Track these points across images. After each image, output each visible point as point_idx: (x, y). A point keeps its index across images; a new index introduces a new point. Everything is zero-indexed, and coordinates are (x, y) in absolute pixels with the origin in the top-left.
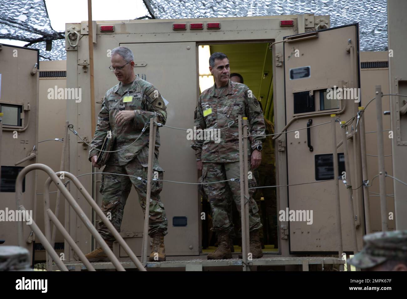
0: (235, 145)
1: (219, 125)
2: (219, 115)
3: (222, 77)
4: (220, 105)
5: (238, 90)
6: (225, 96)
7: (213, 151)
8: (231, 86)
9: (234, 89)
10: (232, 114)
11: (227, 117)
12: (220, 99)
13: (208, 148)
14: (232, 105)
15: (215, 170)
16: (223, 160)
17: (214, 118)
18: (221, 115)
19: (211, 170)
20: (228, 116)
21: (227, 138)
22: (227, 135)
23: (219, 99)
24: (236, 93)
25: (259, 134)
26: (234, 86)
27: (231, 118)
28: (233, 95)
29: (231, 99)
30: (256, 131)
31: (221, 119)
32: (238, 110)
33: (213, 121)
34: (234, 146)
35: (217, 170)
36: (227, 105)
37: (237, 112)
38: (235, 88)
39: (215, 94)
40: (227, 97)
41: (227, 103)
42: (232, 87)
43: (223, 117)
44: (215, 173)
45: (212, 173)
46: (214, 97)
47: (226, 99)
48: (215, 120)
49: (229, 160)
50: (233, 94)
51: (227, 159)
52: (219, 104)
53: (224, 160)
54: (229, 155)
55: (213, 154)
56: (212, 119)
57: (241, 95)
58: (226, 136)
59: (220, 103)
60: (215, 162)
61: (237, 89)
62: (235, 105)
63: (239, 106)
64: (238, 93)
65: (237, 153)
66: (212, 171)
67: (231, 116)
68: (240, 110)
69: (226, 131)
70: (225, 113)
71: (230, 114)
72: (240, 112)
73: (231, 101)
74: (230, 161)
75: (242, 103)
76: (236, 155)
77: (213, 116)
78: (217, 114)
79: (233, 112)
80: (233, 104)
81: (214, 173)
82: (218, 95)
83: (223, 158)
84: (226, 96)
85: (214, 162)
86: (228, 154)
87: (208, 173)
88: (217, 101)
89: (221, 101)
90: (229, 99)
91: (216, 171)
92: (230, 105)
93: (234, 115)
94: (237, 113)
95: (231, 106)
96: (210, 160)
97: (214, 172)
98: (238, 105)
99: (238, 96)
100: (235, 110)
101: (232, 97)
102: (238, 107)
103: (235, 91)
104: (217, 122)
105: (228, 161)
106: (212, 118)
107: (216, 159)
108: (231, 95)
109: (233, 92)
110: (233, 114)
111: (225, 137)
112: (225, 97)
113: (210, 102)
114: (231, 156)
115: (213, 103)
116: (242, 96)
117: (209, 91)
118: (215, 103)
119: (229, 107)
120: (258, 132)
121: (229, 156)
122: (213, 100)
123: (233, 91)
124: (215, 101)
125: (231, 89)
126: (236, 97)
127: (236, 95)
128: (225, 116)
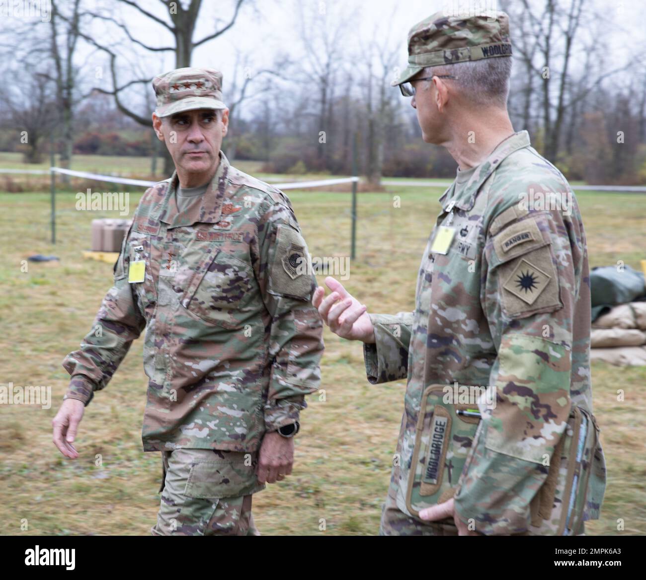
1: (158, 328)
2: (163, 290)
3: (187, 156)
4: (171, 255)
5: (238, 210)
6: (188, 227)
8: (218, 193)
10: (196, 299)
11: (182, 303)
12: (172, 235)
14: (203, 266)
17: (151, 296)
18: (170, 292)
20: (185, 302)
21: (175, 376)
22: (175, 365)
23: (169, 235)
24: (229, 219)
25: (295, 375)
27: (193, 310)
28: (216, 227)
29: (206, 244)
30: (285, 364)
31: (167, 305)
32: (218, 286)
33: (148, 307)
34: (194, 399)
36: (186, 262)
37: (214, 294)
39: (165, 213)
40: (194, 232)
41: (189, 254)
42: (219, 197)
43: (173, 300)
47: (190, 240)
48: (153, 304)
50: (217, 223)
51: (165, 441)
52: (168, 251)
53: (158, 441)
56: (146, 300)
57: (242, 234)
58: (172, 368)
59: (172, 249)
61: (237, 207)
62: (211, 268)
63: (225, 274)
64: (233, 223)
67: (192, 307)
68: (226, 287)
70: (180, 291)
71: (192, 298)
72: (224, 295)
73: (202, 248)
74: (175, 447)
76: (192, 425)
77: (147, 291)
78: (158, 285)
79: (203, 292)
80: (207, 264)
82: (172, 216)
84: (195, 225)
88: (164, 240)
89: (175, 243)
90: (198, 239)
92: (196, 263)
93: (203, 303)
94: (213, 297)
95: (198, 268)
98: (223, 268)
99: (230, 236)
100: (211, 287)
101: (211, 234)
102: (221, 276)
103: (229, 210)
106: (146, 297)
108: (209, 224)
109: (217, 216)
110: (200, 300)
111: (171, 372)
112: (189, 230)
115: (155, 243)
116: (241, 238)
118: (160, 245)
119: (192, 272)
120: (291, 369)
122: (157, 230)
124: (161, 239)
125: (216, 203)
126: (222, 235)
127: (224, 228)
128: (177, 297)
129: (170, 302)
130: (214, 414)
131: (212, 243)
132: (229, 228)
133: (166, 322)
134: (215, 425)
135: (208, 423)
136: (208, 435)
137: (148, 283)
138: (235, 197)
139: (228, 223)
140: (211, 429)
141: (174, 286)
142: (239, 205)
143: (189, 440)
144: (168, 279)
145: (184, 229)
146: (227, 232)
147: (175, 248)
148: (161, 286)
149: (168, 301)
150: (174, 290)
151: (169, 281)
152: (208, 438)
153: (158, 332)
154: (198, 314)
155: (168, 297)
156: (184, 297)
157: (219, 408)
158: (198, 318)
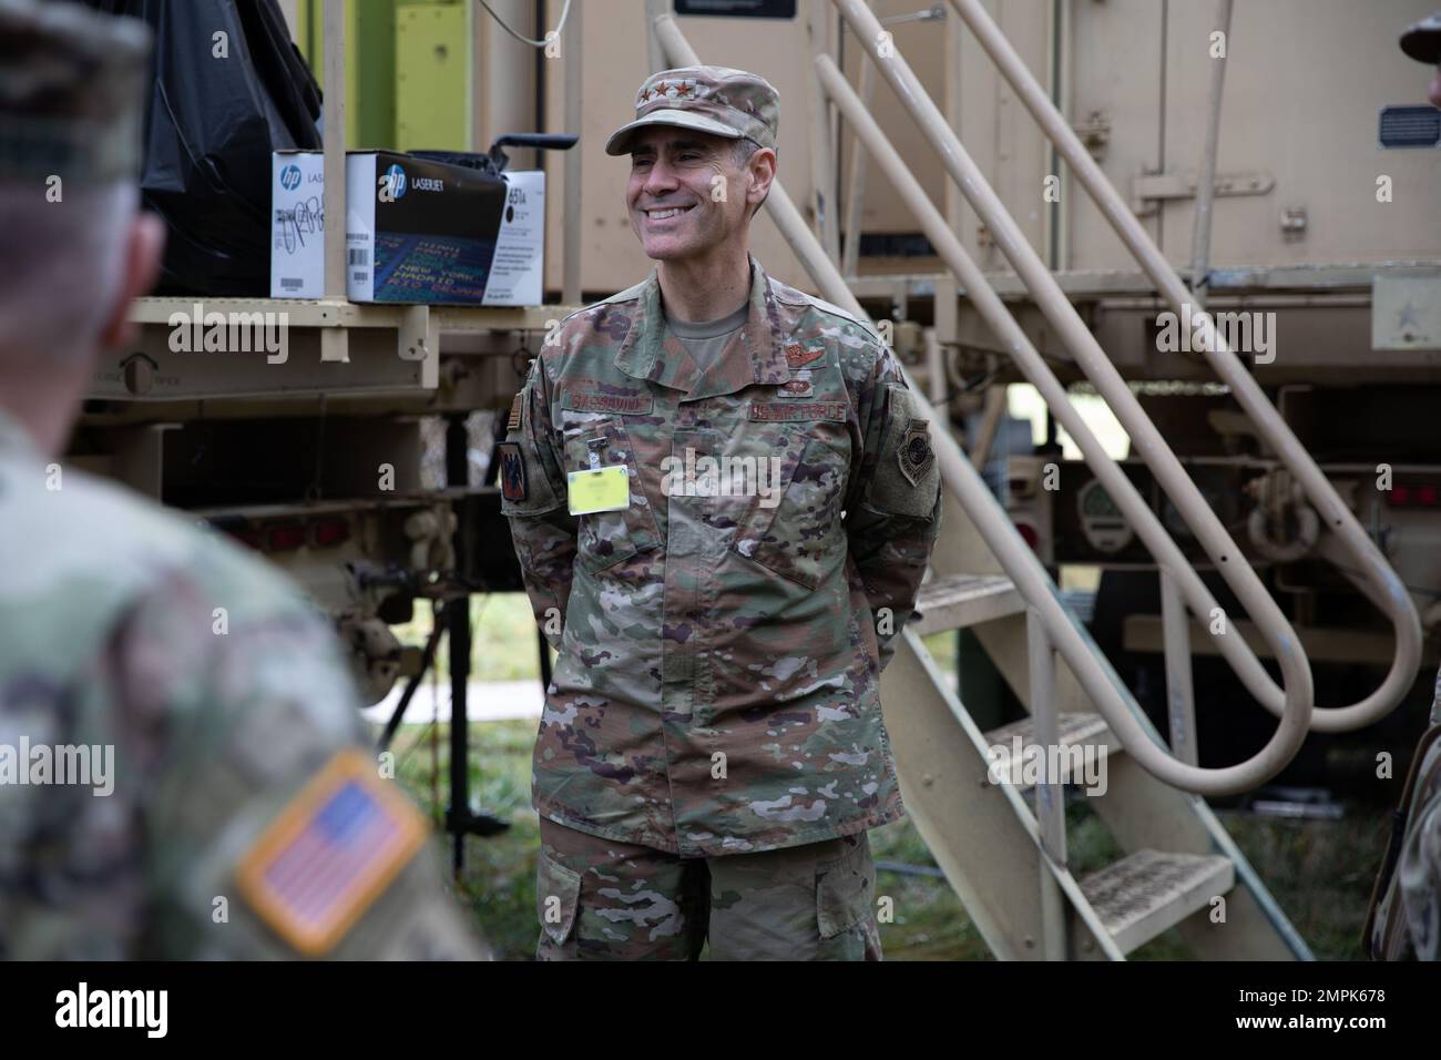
0: (773, 733)
1: (674, 603)
2: (679, 524)
5: (818, 356)
6: (727, 396)
7: (619, 762)
8: (770, 324)
9: (789, 342)
10: (773, 539)
11: (733, 549)
12: (692, 414)
13: (581, 732)
15: (639, 897)
16: (696, 839)
17: (643, 538)
18: (697, 528)
19: (613, 893)
20: (745, 546)
21: (721, 693)
22: (725, 671)
23: (685, 415)
24: (804, 375)
26: (791, 321)
27: (764, 560)
28: (784, 393)
29: (772, 427)
31: (691, 555)
32: (811, 509)
33: (632, 560)
34: (773, 740)
35: (655, 897)
37: (804, 525)
38: (793, 333)
39: (660, 367)
40: (743, 408)
41: (741, 451)
42: (775, 331)
43: (709, 544)
44: (639, 917)
45: (615, 915)
46: (655, 387)
47: (737, 422)
48: (646, 553)
49: (736, 836)
50: (783, 386)
51: (721, 835)
53: (708, 836)
54: (734, 804)
55: (616, 781)
56: (628, 547)
57: (843, 407)
58: (717, 677)
59: (695, 442)
60: (627, 839)
61: (813, 349)
62: (797, 474)
63: (820, 484)
64: (816, 381)
65: (793, 790)
66: (614, 904)
67: (763, 554)
68: (820, 509)
69: (723, 647)
70: (726, 524)
71: (765, 538)
72: (817, 523)
73: (769, 437)
74: (746, 846)
75: (837, 460)
76: (786, 800)
77: (634, 528)
78: (666, 514)
79: (785, 525)
80: (785, 467)
81: (630, 913)
82: (685, 375)
83: (697, 826)
84: (739, 395)
85: (617, 838)
86: (732, 795)
87: (586, 916)
88: (668, 424)
89: (702, 429)
90: (755, 420)
91: (647, 903)
93: (786, 544)
94: (802, 531)
96: (594, 822)
97: (627, 906)
98: (815, 474)
99: (818, 410)
100: (798, 512)
101: (775, 407)
102: (814, 489)
103: (799, 358)
104: (660, 579)
105: (730, 843)
106: (630, 540)
107: (632, 823)
108: (772, 388)
109: (781, 370)
110: (781, 539)
111: (713, 686)
112: (731, 403)
113: (618, 419)
114: (753, 812)
115: (644, 430)
116: (844, 415)
117: (605, 323)
118: (658, 435)
121: (739, 812)
122: (637, 404)
123: (783, 363)
124: (659, 421)
125: (773, 344)
126: (799, 407)
127: (798, 394)
128: (718, 538)
129: (699, 547)
130: (826, 769)
131: (784, 426)
132: (809, 392)
133: (696, 589)
134: (834, 791)
135: (820, 790)
136: (827, 813)
137: (637, 513)
138: (800, 331)
139: (804, 383)
140: (827, 800)
141: (709, 516)
142: (816, 345)
143: (789, 832)
144: (693, 502)
145: (722, 400)
146: (810, 402)
147: (703, 440)
148: (675, 516)
149: (693, 546)
150: (711, 523)
151: (696, 506)
152: (827, 817)
153: (675, 609)
154: (774, 567)
155: (695, 537)
156: (739, 536)
157: (831, 755)
158: (773, 575)
